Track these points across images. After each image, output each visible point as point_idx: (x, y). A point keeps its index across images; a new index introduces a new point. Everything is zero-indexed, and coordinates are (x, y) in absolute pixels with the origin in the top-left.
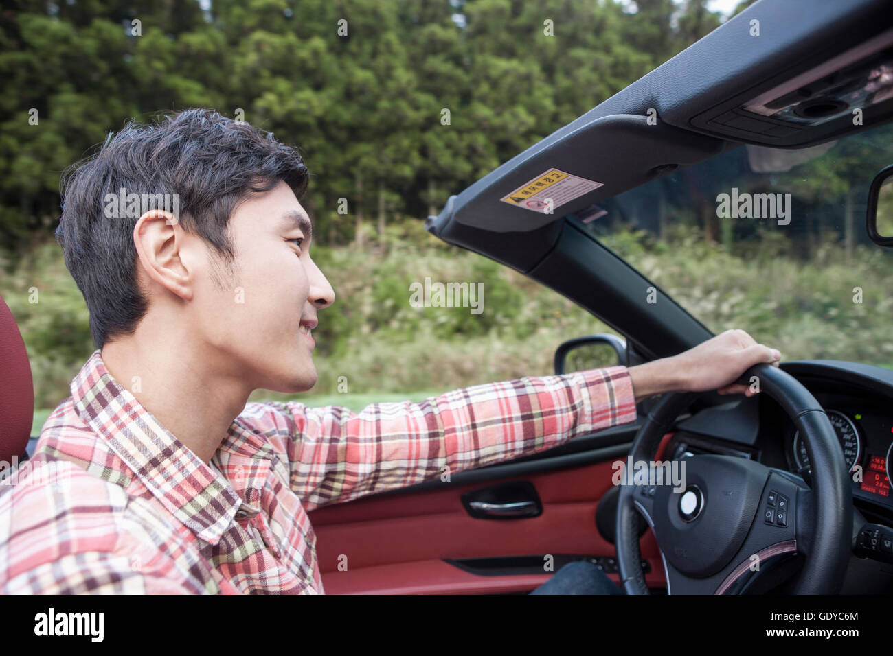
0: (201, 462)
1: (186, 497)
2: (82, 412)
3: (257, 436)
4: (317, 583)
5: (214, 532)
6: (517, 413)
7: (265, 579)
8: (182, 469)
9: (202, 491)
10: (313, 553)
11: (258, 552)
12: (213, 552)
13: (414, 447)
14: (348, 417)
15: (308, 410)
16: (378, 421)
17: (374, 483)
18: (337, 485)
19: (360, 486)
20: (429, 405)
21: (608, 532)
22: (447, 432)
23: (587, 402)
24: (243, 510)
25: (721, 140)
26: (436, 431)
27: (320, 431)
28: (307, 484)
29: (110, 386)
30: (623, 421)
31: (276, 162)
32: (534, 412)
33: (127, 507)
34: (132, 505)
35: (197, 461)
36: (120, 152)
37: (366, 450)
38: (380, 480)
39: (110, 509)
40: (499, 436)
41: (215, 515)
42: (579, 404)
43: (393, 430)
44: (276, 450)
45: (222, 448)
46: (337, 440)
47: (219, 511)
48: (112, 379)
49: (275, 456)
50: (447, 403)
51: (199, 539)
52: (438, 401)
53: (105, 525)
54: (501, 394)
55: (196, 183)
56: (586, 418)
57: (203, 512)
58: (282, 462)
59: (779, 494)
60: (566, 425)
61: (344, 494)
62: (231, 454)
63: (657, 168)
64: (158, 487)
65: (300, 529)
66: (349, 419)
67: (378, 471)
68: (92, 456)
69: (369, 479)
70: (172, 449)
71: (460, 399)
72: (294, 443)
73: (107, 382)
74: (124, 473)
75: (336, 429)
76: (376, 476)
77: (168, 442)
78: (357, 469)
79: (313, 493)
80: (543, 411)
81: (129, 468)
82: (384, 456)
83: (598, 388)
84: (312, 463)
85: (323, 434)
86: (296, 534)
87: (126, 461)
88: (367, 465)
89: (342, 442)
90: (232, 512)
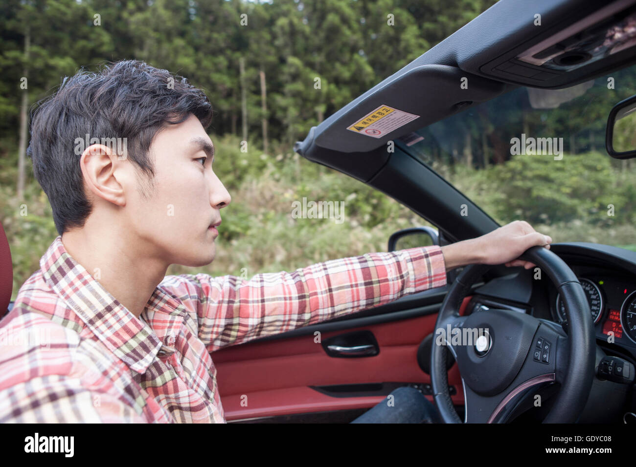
0: (133, 316)
1: (122, 341)
2: (48, 280)
3: (175, 299)
4: (218, 403)
5: (142, 365)
6: (361, 281)
7: (179, 398)
8: (119, 320)
9: (134, 336)
10: (215, 382)
11: (174, 379)
12: (142, 378)
13: (288, 306)
14: (241, 284)
15: (212, 279)
16: (262, 287)
17: (260, 331)
18: (234, 333)
19: (250, 333)
20: (298, 275)
21: (425, 365)
22: (311, 295)
23: (411, 273)
24: (163, 350)
25: (502, 83)
26: (303, 294)
27: (221, 296)
28: (212, 333)
29: (68, 262)
30: (437, 285)
31: (187, 102)
32: (373, 280)
33: (79, 345)
34: (83, 343)
35: (130, 315)
36: (71, 95)
37: (254, 308)
38: (264, 329)
39: (67, 346)
40: (348, 297)
41: (143, 353)
42: (406, 274)
43: (272, 294)
44: (188, 309)
45: (149, 308)
46: (233, 302)
47: (145, 351)
48: (69, 256)
49: (187, 314)
50: (311, 273)
51: (131, 370)
52: (305, 272)
53: (63, 357)
54: (350, 267)
55: (126, 119)
56: (411, 284)
57: (134, 351)
58: (192, 318)
59: (545, 340)
60: (396, 289)
61: (239, 339)
62: (155, 312)
63: (458, 104)
64: (102, 333)
65: (205, 365)
66: (241, 286)
67: (262, 323)
68: (55, 311)
69: (256, 328)
70: (112, 306)
71: (321, 270)
72: (202, 304)
73: (65, 259)
74: (78, 323)
75: (232, 294)
76: (261, 326)
77: (109, 301)
78: (248, 322)
79: (216, 339)
80: (380, 279)
81: (81, 320)
82: (266, 312)
83: (420, 263)
84: (215, 318)
85: (223, 297)
86: (202, 369)
87: (79, 315)
88: (254, 319)
89: (237, 303)
90: (155, 351)
